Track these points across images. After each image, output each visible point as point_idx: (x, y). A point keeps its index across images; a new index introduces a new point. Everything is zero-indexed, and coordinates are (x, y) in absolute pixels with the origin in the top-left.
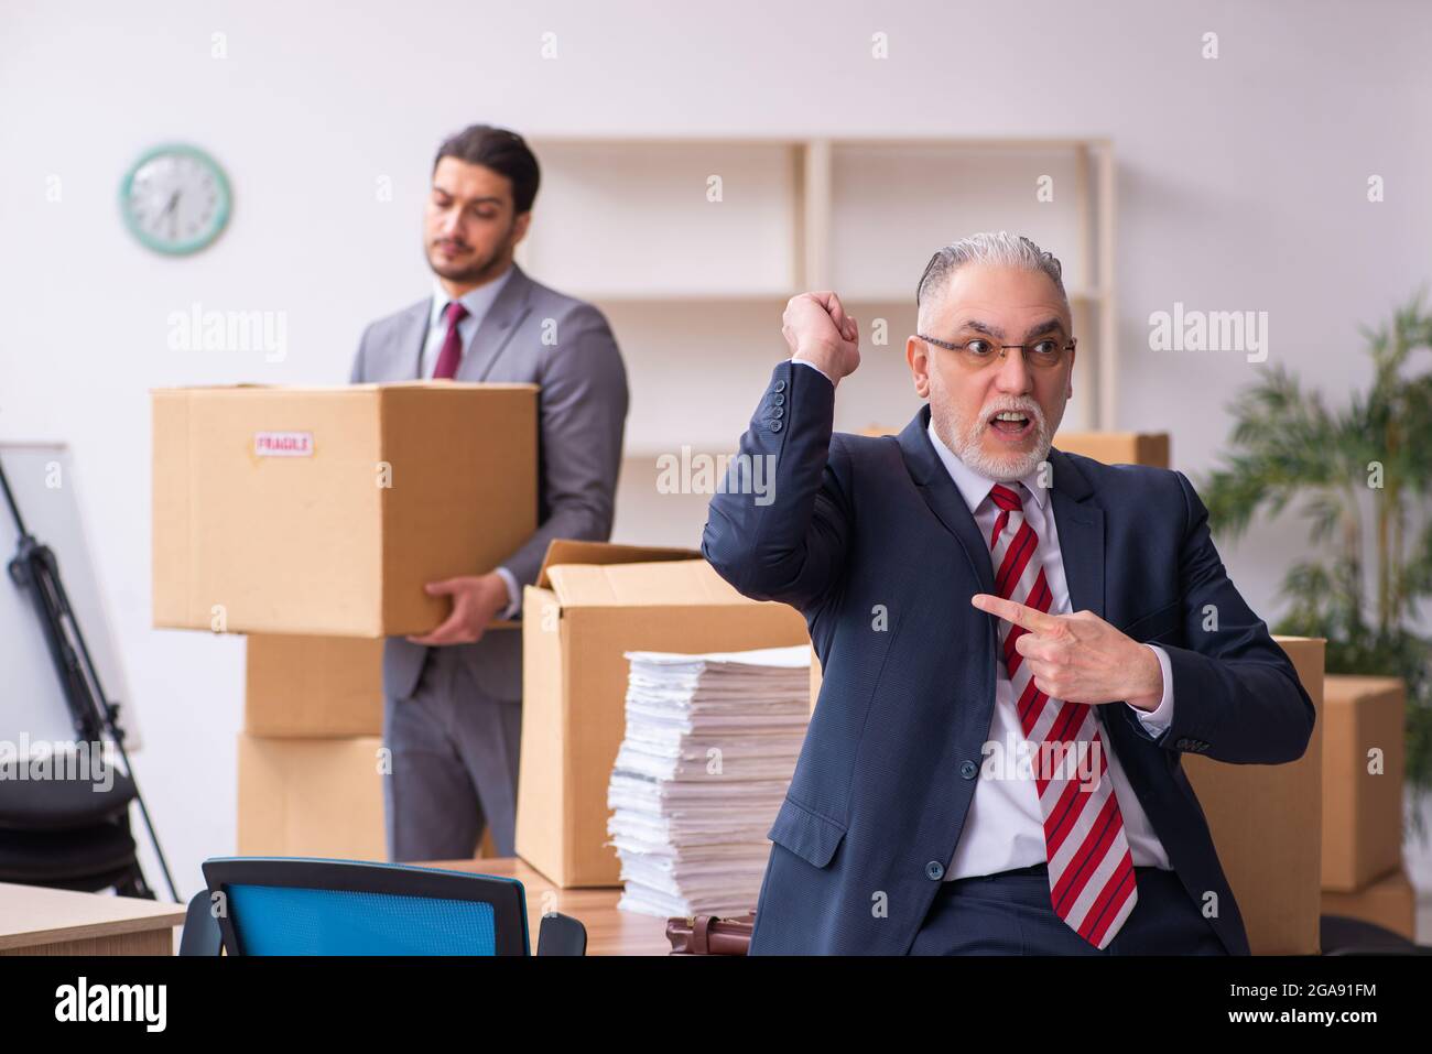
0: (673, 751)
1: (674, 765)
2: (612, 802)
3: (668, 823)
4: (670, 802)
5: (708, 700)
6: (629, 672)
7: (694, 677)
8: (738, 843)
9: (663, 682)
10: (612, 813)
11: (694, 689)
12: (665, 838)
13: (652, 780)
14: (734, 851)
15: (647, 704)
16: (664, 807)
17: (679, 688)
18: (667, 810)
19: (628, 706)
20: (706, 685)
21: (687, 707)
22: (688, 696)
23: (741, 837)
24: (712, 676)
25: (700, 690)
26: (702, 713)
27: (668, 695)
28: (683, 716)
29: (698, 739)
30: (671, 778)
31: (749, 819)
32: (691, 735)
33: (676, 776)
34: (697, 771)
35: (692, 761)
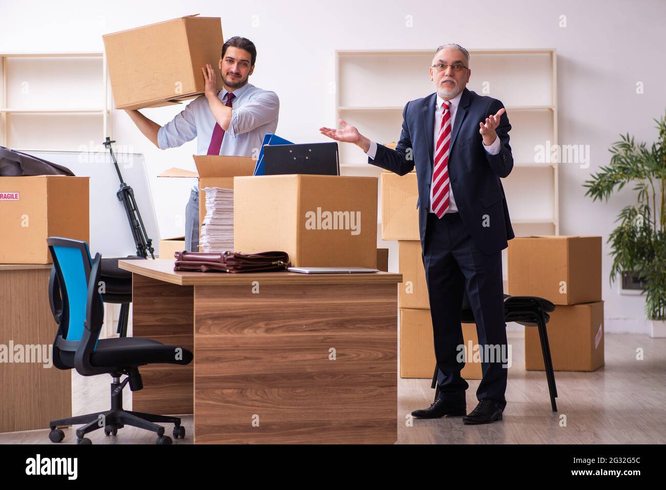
0: (211, 216)
1: (210, 220)
4: (209, 230)
7: (215, 193)
9: (210, 196)
11: (215, 197)
13: (205, 225)
15: (208, 204)
16: (207, 232)
17: (212, 197)
19: (206, 205)
22: (213, 199)
24: (220, 193)
25: (217, 197)
26: (218, 204)
28: (213, 205)
29: (218, 212)
32: (216, 211)
33: (210, 223)
34: (217, 222)
35: (215, 219)
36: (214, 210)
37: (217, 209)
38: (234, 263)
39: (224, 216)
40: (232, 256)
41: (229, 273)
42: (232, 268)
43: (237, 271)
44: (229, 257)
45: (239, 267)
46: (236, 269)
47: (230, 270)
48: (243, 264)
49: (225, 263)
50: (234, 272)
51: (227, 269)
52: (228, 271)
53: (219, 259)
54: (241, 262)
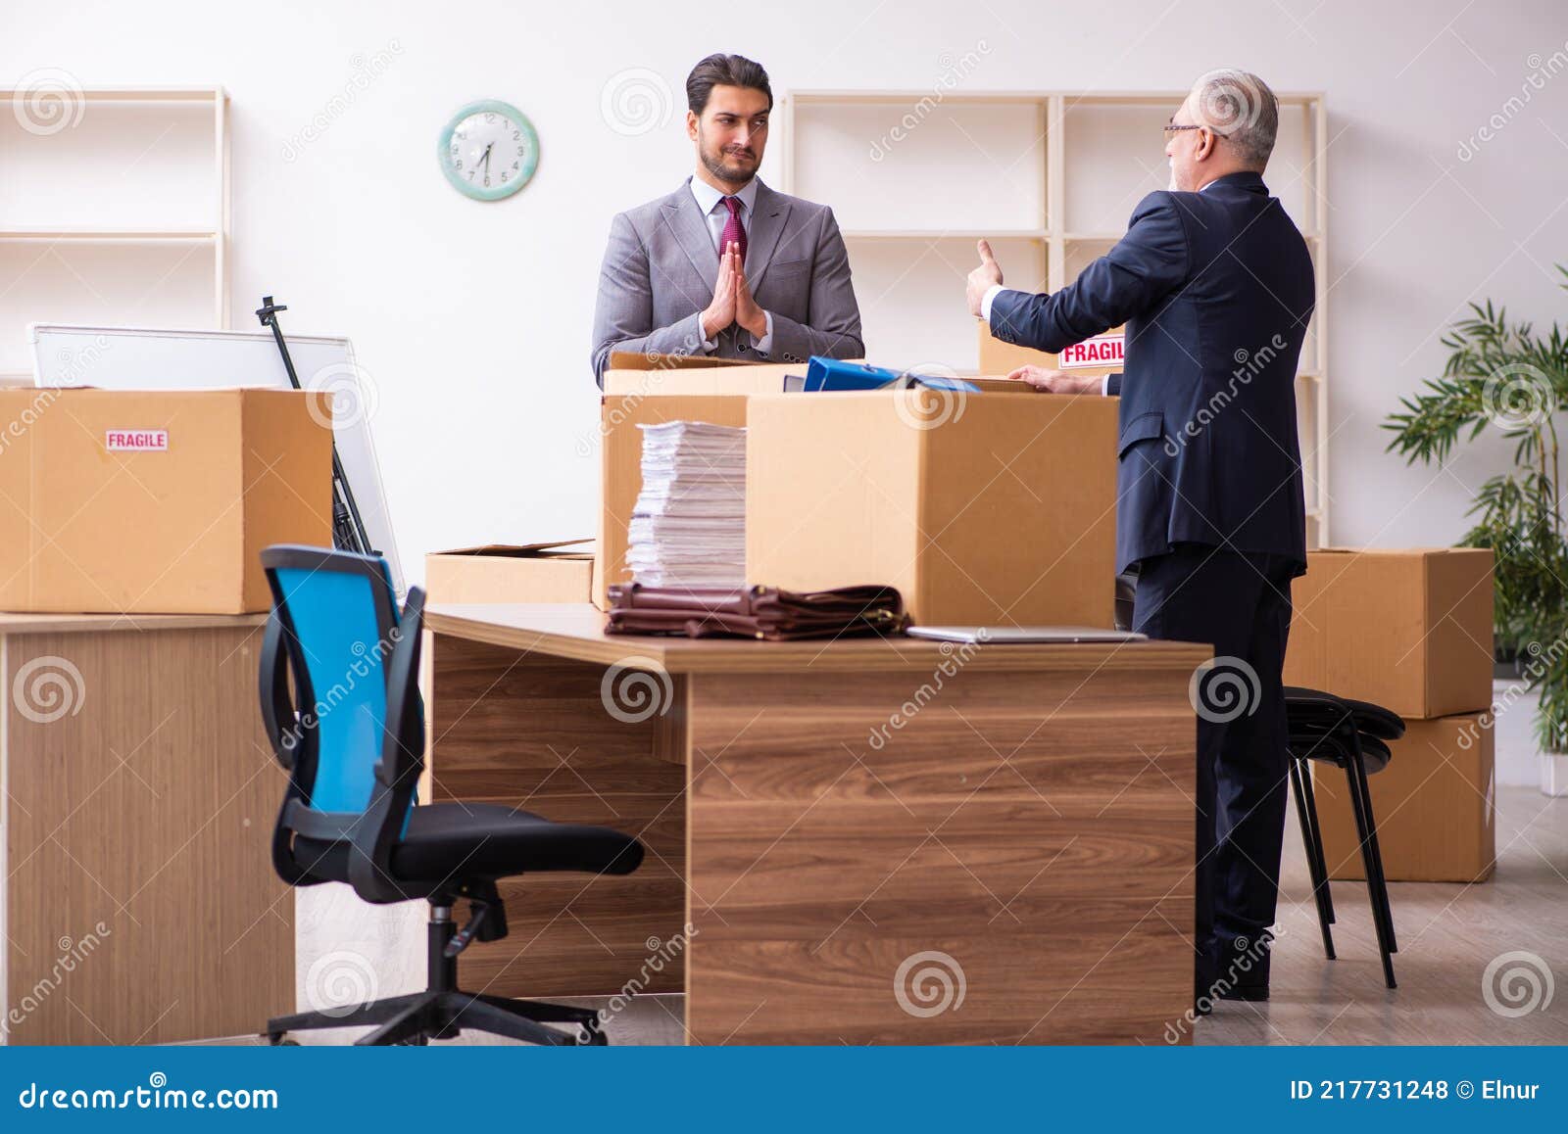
0: (665, 493)
1: (664, 503)
2: (631, 539)
3: (658, 546)
4: (660, 530)
5: (689, 455)
6: (643, 439)
7: (678, 436)
8: (712, 563)
9: (659, 443)
10: (630, 547)
11: (677, 445)
12: (655, 558)
13: (648, 516)
14: (711, 568)
15: (651, 463)
16: (655, 535)
17: (668, 446)
18: (657, 537)
19: (643, 466)
20: (686, 442)
21: (673, 460)
22: (673, 451)
23: (715, 559)
24: (691, 436)
25: (682, 446)
26: (684, 464)
27: (664, 452)
28: (669, 467)
29: (682, 483)
30: (662, 513)
31: (724, 546)
32: (678, 481)
33: (664, 511)
34: (683, 509)
35: (681, 501)
36: (675, 479)
37: (680, 476)
38: (776, 615)
39: (697, 496)
40: (772, 598)
41: (764, 639)
42: (772, 628)
43: (784, 636)
44: (762, 600)
45: (789, 626)
46: (783, 631)
47: (765, 632)
48: (801, 617)
49: (752, 614)
50: (776, 638)
51: (756, 630)
52: (760, 635)
53: (736, 604)
54: (794, 614)
